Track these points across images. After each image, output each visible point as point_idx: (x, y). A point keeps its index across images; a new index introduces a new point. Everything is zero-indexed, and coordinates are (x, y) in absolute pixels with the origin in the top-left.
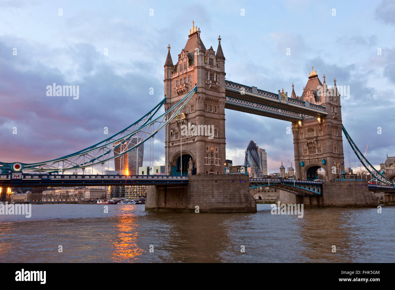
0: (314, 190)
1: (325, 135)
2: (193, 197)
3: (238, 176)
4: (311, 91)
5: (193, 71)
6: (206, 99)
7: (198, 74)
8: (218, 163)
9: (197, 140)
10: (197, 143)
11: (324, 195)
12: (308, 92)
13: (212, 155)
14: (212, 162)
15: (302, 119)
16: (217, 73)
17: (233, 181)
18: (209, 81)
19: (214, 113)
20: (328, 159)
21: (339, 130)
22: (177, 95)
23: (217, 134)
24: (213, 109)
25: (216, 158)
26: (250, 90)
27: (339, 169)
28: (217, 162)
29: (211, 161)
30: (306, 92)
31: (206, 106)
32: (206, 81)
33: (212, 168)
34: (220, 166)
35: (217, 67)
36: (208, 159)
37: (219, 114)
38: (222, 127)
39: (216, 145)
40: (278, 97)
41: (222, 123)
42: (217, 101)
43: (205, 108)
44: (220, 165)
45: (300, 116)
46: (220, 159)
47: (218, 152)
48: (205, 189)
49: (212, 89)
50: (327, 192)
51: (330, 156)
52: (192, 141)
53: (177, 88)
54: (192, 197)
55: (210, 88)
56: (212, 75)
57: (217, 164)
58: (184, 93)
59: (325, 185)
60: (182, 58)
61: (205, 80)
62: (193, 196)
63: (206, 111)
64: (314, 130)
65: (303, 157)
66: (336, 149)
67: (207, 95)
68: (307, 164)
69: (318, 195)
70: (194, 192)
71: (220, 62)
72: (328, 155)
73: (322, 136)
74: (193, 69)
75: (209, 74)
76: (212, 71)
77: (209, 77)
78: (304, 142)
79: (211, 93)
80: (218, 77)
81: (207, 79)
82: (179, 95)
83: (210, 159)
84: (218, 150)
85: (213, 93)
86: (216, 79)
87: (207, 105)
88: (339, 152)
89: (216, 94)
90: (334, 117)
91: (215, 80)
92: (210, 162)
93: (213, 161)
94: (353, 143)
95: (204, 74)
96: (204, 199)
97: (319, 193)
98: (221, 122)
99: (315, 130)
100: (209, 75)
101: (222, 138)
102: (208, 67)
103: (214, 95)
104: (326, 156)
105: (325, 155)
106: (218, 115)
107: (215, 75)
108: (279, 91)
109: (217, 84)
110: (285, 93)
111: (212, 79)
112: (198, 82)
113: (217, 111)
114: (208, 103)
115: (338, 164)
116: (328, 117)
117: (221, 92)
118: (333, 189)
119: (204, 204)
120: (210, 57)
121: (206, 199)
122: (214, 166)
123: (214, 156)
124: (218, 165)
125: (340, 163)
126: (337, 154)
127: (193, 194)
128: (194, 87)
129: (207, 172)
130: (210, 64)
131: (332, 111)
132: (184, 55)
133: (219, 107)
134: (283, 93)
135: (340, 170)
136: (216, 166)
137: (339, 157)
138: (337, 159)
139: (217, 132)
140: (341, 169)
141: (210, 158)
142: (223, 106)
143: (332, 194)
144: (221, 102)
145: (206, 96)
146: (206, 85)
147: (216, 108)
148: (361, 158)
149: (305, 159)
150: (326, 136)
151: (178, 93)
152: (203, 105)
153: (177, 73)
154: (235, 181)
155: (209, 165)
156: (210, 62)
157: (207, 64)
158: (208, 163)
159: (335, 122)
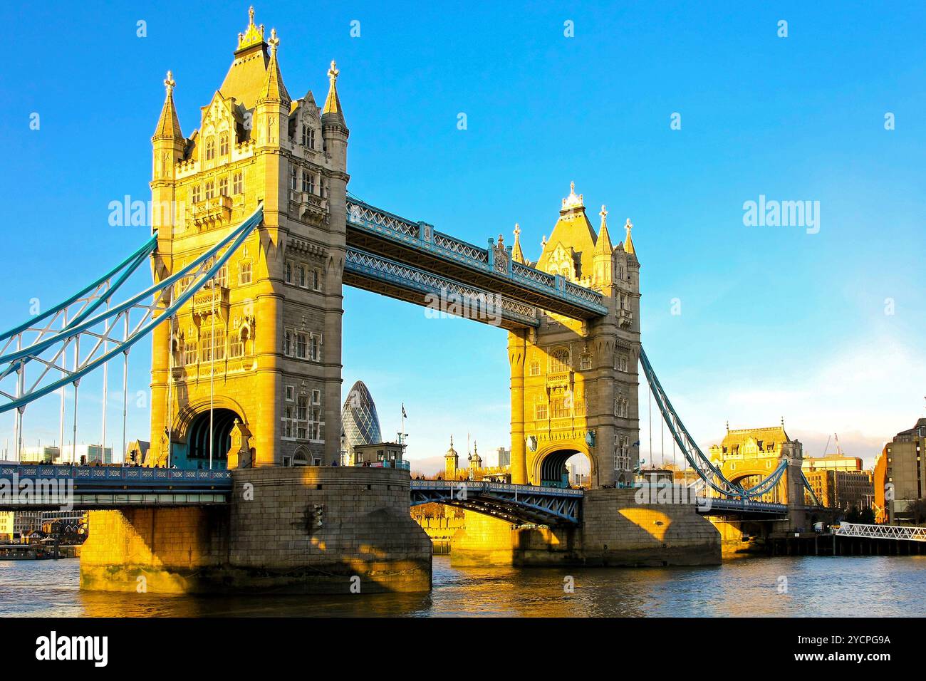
0: (562, 512)
1: (597, 369)
2: (247, 533)
3: (382, 471)
4: (565, 249)
5: (252, 160)
6: (291, 247)
7: (269, 169)
8: (318, 436)
9: (261, 366)
10: (260, 375)
11: (587, 524)
12: (557, 250)
13: (302, 413)
14: (302, 432)
15: (537, 322)
16: (323, 173)
17: (369, 487)
18: (302, 193)
19: (309, 291)
20: (602, 430)
21: (632, 357)
22: (196, 229)
23: (319, 353)
24: (309, 279)
25: (312, 422)
26: (415, 232)
27: (624, 458)
28: (315, 432)
29: (299, 429)
30: (553, 251)
31: (289, 267)
32: (292, 194)
33: (302, 448)
34: (323, 445)
35: (325, 155)
36: (289, 423)
37: (325, 295)
38: (332, 332)
39: (314, 383)
40: (487, 258)
41: (333, 322)
42: (321, 256)
43: (284, 272)
44: (323, 442)
45: (534, 316)
46: (323, 423)
47: (319, 404)
48: (283, 510)
49: (308, 220)
50: (593, 516)
51: (607, 423)
52: (242, 370)
53: (194, 209)
54: (241, 533)
55: (304, 215)
56: (308, 178)
57: (315, 438)
58: (217, 223)
59: (591, 500)
60: (213, 119)
61: (290, 191)
62: (244, 528)
63: (287, 283)
64: (568, 355)
65: (533, 425)
66: (622, 405)
67: (294, 235)
68: (545, 444)
69: (571, 523)
70: (250, 516)
71: (334, 142)
72: (604, 420)
73: (590, 371)
74: (250, 154)
75: (300, 175)
76: (311, 167)
77: (300, 182)
78: (540, 386)
79: (303, 230)
80: (326, 185)
81: (295, 188)
82: (201, 232)
83: (295, 424)
84: (319, 398)
85: (311, 233)
86: (321, 190)
87: (292, 265)
88: (629, 414)
89: (318, 235)
90: (621, 321)
91: (317, 192)
92: (295, 431)
93: (305, 430)
94: (662, 392)
95: (286, 173)
96: (282, 538)
97: (574, 519)
98: (330, 318)
99: (571, 354)
100: (301, 177)
101: (330, 365)
102: (298, 152)
103: (313, 237)
104: (596, 424)
105: (593, 420)
106: (321, 297)
107: (318, 179)
108: (491, 241)
109: (323, 205)
110: (505, 247)
111: (308, 187)
112: (268, 196)
113: (320, 286)
114: (294, 259)
115: (624, 446)
116: (607, 320)
117: (334, 232)
118: (610, 508)
119: (281, 552)
120: (305, 122)
121: (288, 538)
122: (308, 443)
123: (308, 416)
124: (318, 441)
125: (630, 443)
126: (623, 418)
127: (247, 522)
128: (252, 210)
129: (286, 461)
130: (304, 144)
131: (619, 308)
132: (220, 109)
133: (325, 274)
134: (501, 246)
135: (627, 459)
136: (313, 444)
137: (628, 427)
138: (622, 433)
139: (319, 347)
140: (630, 458)
141: (295, 420)
142: (339, 271)
143: (606, 523)
144: (334, 261)
145: (290, 239)
146: (292, 206)
147: (316, 277)
148: (676, 431)
149: (539, 429)
150: (599, 370)
151: (198, 225)
152: (282, 265)
153: (197, 165)
154: (373, 487)
155: (293, 439)
156: (304, 137)
157: (296, 143)
158: (289, 436)
159: (623, 334)
